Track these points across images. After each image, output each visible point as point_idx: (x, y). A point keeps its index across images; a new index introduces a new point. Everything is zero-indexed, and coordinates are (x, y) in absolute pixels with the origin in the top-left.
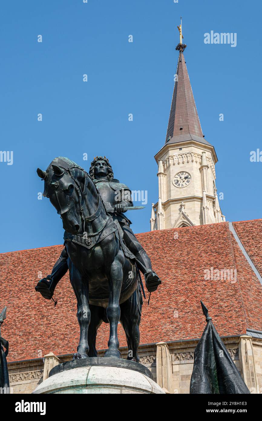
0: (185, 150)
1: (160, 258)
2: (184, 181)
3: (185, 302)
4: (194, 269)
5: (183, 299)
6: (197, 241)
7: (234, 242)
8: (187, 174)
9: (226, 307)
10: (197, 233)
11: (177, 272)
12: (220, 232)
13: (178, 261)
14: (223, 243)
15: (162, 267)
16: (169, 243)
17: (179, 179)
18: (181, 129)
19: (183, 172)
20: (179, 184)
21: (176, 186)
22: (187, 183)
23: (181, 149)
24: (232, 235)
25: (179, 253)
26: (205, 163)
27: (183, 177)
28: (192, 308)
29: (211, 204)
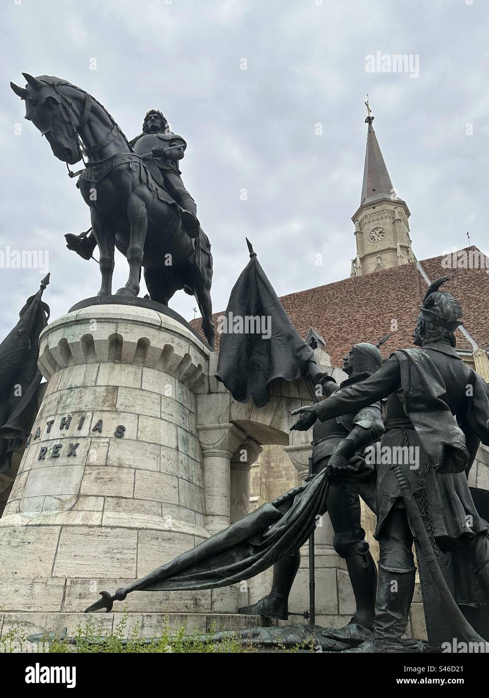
0: (378, 208)
1: (352, 299)
2: (379, 236)
3: (372, 332)
4: (382, 305)
5: (371, 329)
6: (387, 281)
7: (421, 277)
8: (381, 230)
9: (410, 331)
10: (386, 275)
11: (366, 309)
12: (408, 271)
13: (368, 299)
14: (410, 280)
15: (354, 306)
16: (361, 287)
17: (374, 235)
18: (374, 190)
19: (378, 228)
20: (375, 239)
21: (372, 241)
22: (382, 237)
23: (374, 208)
24: (419, 272)
25: (369, 294)
26: (397, 217)
27: (378, 232)
28: (379, 336)
29: (405, 252)
